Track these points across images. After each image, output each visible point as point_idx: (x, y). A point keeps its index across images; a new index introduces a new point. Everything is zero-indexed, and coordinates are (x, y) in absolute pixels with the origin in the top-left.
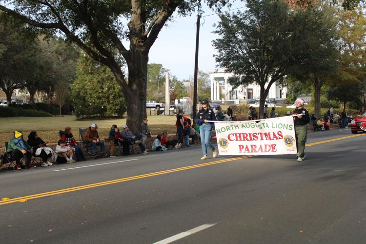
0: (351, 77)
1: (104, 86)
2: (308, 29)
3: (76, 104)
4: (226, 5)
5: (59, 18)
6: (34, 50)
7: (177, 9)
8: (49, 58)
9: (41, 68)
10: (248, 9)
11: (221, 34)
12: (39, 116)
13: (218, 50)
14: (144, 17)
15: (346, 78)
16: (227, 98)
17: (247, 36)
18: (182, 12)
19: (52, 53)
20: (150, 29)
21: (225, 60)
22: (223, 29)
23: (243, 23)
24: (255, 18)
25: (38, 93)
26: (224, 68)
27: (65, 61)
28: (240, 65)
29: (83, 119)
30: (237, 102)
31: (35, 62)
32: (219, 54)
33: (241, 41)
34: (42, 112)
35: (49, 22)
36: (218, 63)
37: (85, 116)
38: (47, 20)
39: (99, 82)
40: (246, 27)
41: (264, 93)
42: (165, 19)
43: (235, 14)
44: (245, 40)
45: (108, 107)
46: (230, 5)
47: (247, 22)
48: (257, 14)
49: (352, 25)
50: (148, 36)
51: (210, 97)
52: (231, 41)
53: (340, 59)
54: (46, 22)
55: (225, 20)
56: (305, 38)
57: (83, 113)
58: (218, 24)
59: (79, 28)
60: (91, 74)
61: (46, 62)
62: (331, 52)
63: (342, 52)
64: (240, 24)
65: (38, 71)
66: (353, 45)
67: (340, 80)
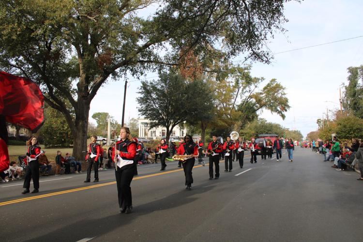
0: (223, 124)
1: (64, 126)
2: (197, 93)
3: (45, 137)
7: (111, 75)
10: (160, 79)
11: (142, 94)
12: (20, 145)
13: (140, 104)
15: (220, 124)
16: (149, 136)
17: (159, 96)
18: (114, 78)
20: (91, 88)
21: (144, 111)
22: (143, 91)
24: (164, 85)
25: (22, 130)
26: (144, 116)
28: (154, 114)
29: (49, 148)
30: (154, 138)
32: (140, 107)
33: (154, 99)
36: (140, 113)
37: (51, 145)
39: (61, 123)
40: (158, 90)
41: (169, 133)
42: (103, 81)
43: (152, 82)
44: (157, 99)
45: (67, 140)
46: (146, 75)
47: (159, 87)
48: (165, 82)
49: (224, 93)
50: (90, 93)
51: (138, 134)
52: (148, 99)
53: (217, 113)
55: (145, 85)
56: (195, 98)
57: (50, 143)
58: (140, 88)
60: (57, 117)
62: (211, 107)
63: (218, 108)
64: (155, 88)
67: (217, 126)
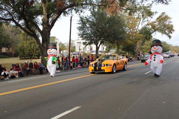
0: (131, 42)
1: (31, 45)
2: (115, 23)
3: (20, 53)
4: (82, 12)
5: (12, 17)
6: (2, 30)
7: (62, 14)
8: (8, 34)
9: (5, 37)
10: (91, 14)
11: (80, 24)
12: (4, 58)
13: (79, 31)
14: (48, 16)
15: (129, 42)
16: (82, 50)
17: (91, 25)
18: (65, 15)
19: (10, 31)
20: (51, 22)
21: (82, 35)
22: (81, 22)
23: (89, 20)
24: (94, 18)
25: (4, 48)
26: (81, 38)
27: (15, 35)
28: (88, 37)
29: (23, 59)
30: (86, 52)
31: (2, 35)
32: (79, 32)
33: (88, 27)
34: (5, 56)
35: (8, 18)
36: (79, 36)
37: (24, 58)
38: (7, 17)
39: (29, 44)
40: (91, 22)
41: (97, 48)
42: (57, 17)
43: (86, 16)
44: (90, 27)
45: (33, 54)
46: (84, 12)
47: (91, 20)
48: (95, 17)
49: (131, 22)
50: (50, 25)
51: (75, 50)
52: (84, 27)
53: (127, 35)
54: (6, 18)
55: (82, 19)
56: (113, 27)
57: (23, 56)
58: (79, 20)
59: (21, 21)
60: (26, 40)
61: (7, 35)
62: (124, 32)
63: (128, 32)
64: (88, 21)
65: (3, 39)
66: (131, 30)
67: (127, 43)
